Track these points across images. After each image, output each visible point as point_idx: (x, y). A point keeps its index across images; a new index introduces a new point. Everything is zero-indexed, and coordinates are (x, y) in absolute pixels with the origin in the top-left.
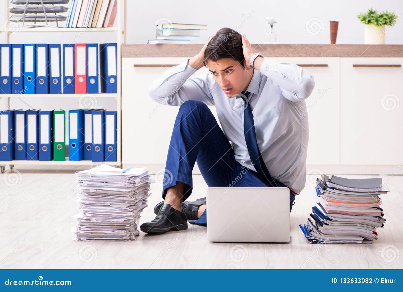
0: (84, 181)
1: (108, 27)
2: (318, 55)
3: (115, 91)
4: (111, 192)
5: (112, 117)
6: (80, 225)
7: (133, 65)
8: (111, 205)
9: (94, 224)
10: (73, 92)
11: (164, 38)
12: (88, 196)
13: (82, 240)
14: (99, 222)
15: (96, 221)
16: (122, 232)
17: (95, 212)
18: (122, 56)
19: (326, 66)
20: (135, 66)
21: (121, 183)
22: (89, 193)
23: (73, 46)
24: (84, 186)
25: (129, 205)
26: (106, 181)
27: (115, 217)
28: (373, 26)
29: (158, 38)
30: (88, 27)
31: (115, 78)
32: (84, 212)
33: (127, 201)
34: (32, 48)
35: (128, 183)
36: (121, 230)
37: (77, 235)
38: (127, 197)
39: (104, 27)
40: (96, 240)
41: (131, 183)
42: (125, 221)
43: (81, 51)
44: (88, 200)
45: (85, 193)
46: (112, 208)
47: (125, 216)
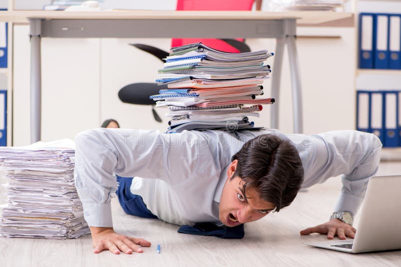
6: (4, 216)
8: (44, 191)
9: (21, 216)
12: (14, 179)
13: (6, 237)
14: (27, 212)
15: (23, 212)
16: (55, 228)
17: (23, 199)
21: (52, 160)
25: (66, 191)
27: (48, 207)
32: (9, 200)
33: (64, 186)
36: (54, 225)
38: (62, 180)
41: (65, 161)
42: (60, 212)
44: (16, 184)
45: (11, 176)
46: (45, 195)
47: (61, 206)
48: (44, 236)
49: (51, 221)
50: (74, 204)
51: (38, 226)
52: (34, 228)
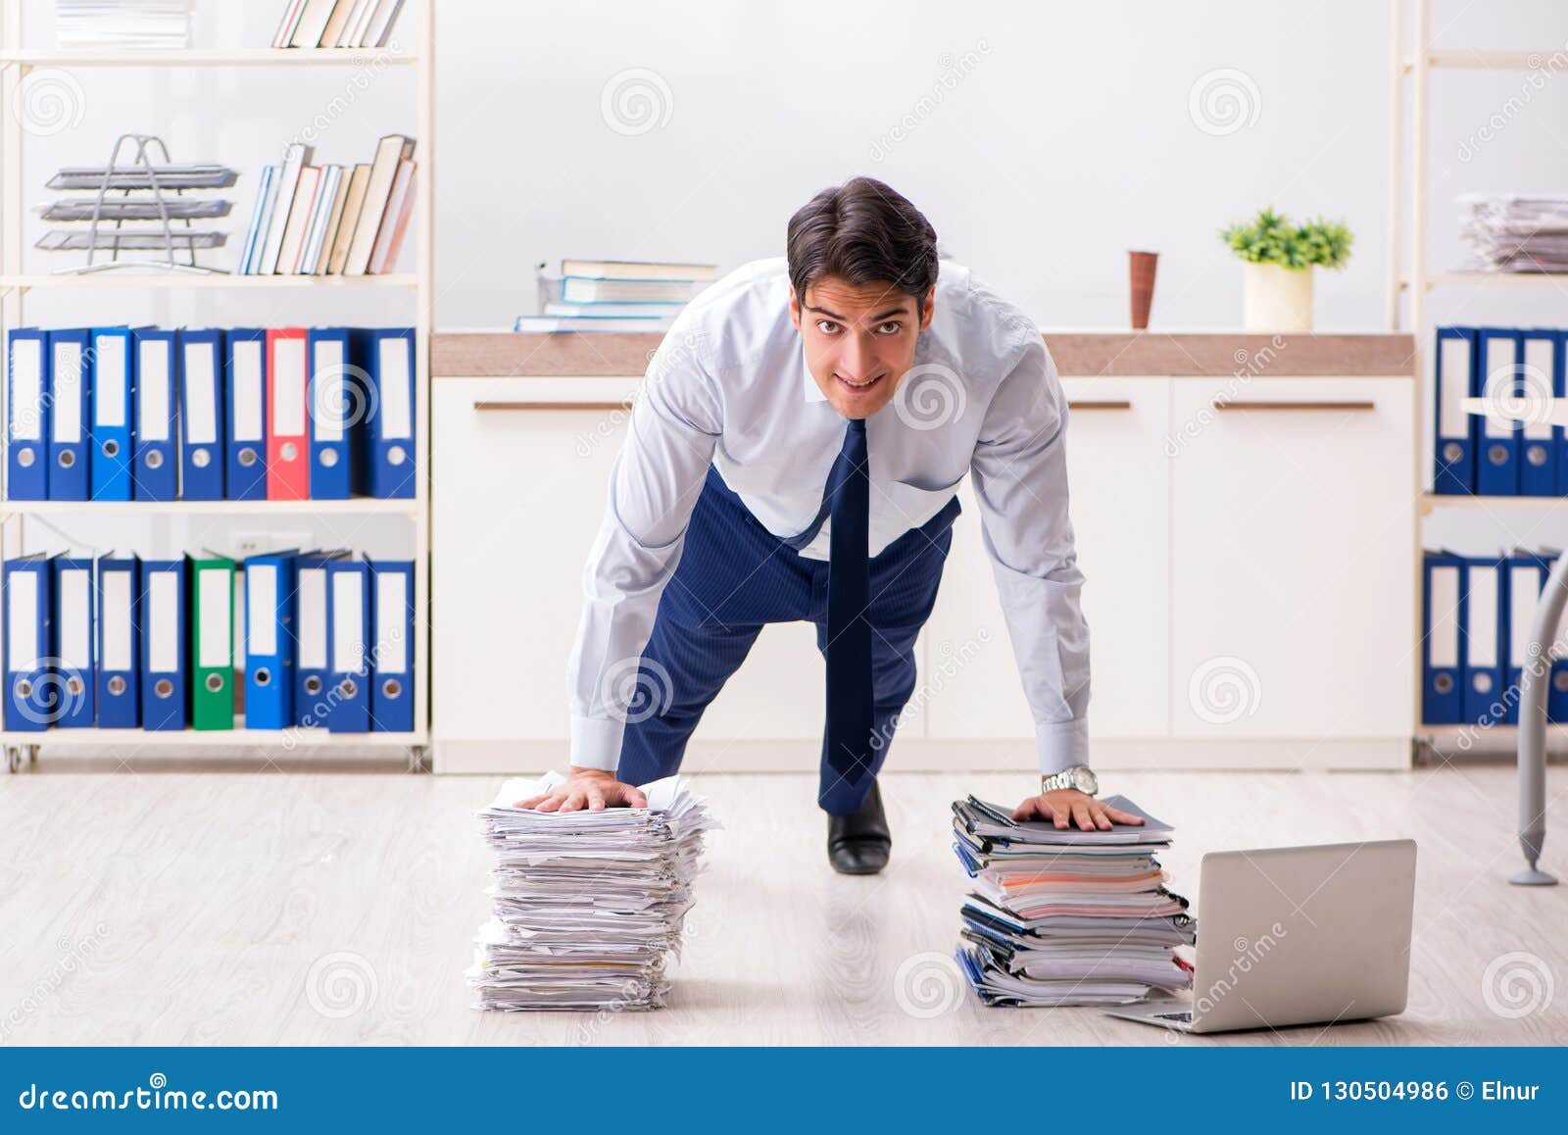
0: (511, 832)
1: (384, 272)
2: (1096, 371)
3: (408, 492)
4: (593, 864)
5: (400, 579)
6: (495, 963)
7: (472, 406)
8: (596, 903)
9: (542, 961)
10: (261, 494)
11: (574, 312)
12: (524, 877)
13: (502, 1009)
14: (559, 953)
15: (549, 952)
16: (628, 986)
17: (547, 923)
18: (434, 372)
19: (1125, 405)
20: (479, 406)
21: (626, 832)
22: (524, 868)
23: (261, 336)
24: (509, 849)
25: (653, 900)
26: (579, 829)
27: (610, 939)
28: (1277, 271)
29: (550, 309)
30: (316, 274)
31: (409, 446)
32: (511, 925)
33: (649, 888)
34: (120, 342)
35: (648, 832)
36: (622, 979)
37: (485, 994)
38: (648, 876)
39: (372, 273)
40: (545, 1009)
41: (656, 834)
42: (641, 949)
43: (288, 355)
44: (524, 890)
45: (514, 869)
46: (599, 912)
47: (643, 936)
48: (597, 1006)
49: (611, 972)
50: (670, 930)
51: (585, 983)
52: (572, 988)
